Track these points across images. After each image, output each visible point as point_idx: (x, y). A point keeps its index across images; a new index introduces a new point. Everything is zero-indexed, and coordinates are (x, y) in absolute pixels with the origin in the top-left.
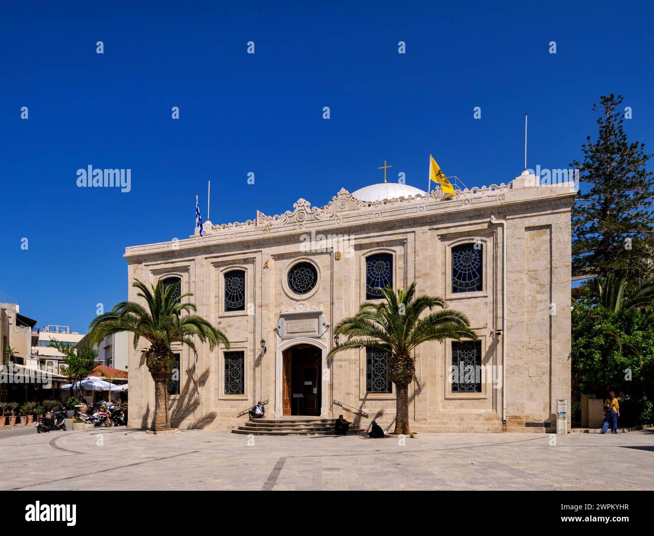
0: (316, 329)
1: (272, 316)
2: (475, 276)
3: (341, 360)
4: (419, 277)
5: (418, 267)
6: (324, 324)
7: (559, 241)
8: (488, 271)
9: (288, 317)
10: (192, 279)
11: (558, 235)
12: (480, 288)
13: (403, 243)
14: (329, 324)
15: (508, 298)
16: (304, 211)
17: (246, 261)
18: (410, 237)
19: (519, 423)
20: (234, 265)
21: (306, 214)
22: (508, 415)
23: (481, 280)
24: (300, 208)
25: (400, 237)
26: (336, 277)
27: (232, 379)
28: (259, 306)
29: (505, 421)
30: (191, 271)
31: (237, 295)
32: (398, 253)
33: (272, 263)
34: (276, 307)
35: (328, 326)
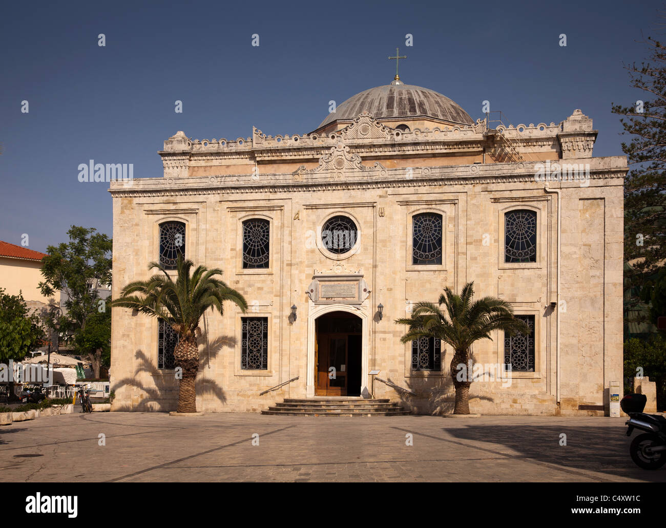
0: (357, 295)
1: (303, 277)
2: (529, 246)
3: (384, 332)
4: (471, 243)
5: (470, 233)
6: (365, 290)
7: (612, 216)
8: (542, 242)
9: (323, 279)
10: (203, 226)
11: (611, 210)
12: (533, 259)
13: (454, 202)
14: (371, 290)
15: (562, 272)
16: (343, 157)
17: (271, 209)
18: (462, 197)
19: (573, 406)
20: (256, 213)
21: (346, 161)
22: (562, 397)
23: (534, 250)
24: (339, 153)
25: (451, 197)
26: (380, 237)
27: (251, 351)
28: (288, 265)
29: (559, 403)
30: (200, 215)
31: (258, 249)
32: (448, 214)
33: (304, 214)
34: (308, 266)
35: (369, 292)
